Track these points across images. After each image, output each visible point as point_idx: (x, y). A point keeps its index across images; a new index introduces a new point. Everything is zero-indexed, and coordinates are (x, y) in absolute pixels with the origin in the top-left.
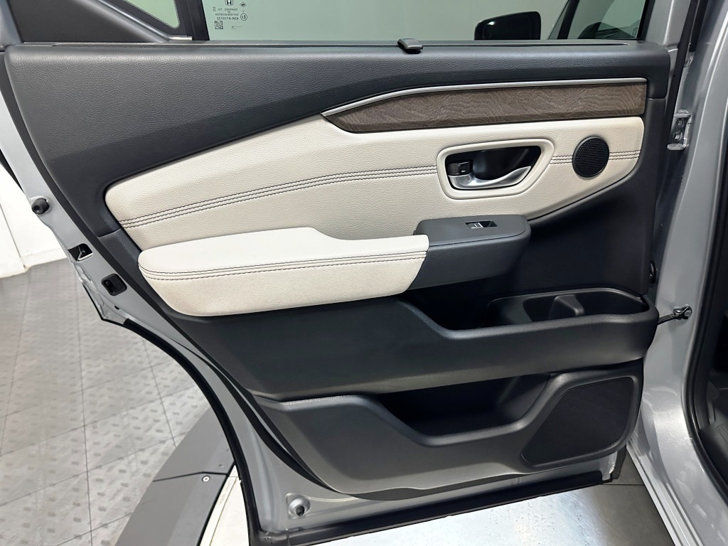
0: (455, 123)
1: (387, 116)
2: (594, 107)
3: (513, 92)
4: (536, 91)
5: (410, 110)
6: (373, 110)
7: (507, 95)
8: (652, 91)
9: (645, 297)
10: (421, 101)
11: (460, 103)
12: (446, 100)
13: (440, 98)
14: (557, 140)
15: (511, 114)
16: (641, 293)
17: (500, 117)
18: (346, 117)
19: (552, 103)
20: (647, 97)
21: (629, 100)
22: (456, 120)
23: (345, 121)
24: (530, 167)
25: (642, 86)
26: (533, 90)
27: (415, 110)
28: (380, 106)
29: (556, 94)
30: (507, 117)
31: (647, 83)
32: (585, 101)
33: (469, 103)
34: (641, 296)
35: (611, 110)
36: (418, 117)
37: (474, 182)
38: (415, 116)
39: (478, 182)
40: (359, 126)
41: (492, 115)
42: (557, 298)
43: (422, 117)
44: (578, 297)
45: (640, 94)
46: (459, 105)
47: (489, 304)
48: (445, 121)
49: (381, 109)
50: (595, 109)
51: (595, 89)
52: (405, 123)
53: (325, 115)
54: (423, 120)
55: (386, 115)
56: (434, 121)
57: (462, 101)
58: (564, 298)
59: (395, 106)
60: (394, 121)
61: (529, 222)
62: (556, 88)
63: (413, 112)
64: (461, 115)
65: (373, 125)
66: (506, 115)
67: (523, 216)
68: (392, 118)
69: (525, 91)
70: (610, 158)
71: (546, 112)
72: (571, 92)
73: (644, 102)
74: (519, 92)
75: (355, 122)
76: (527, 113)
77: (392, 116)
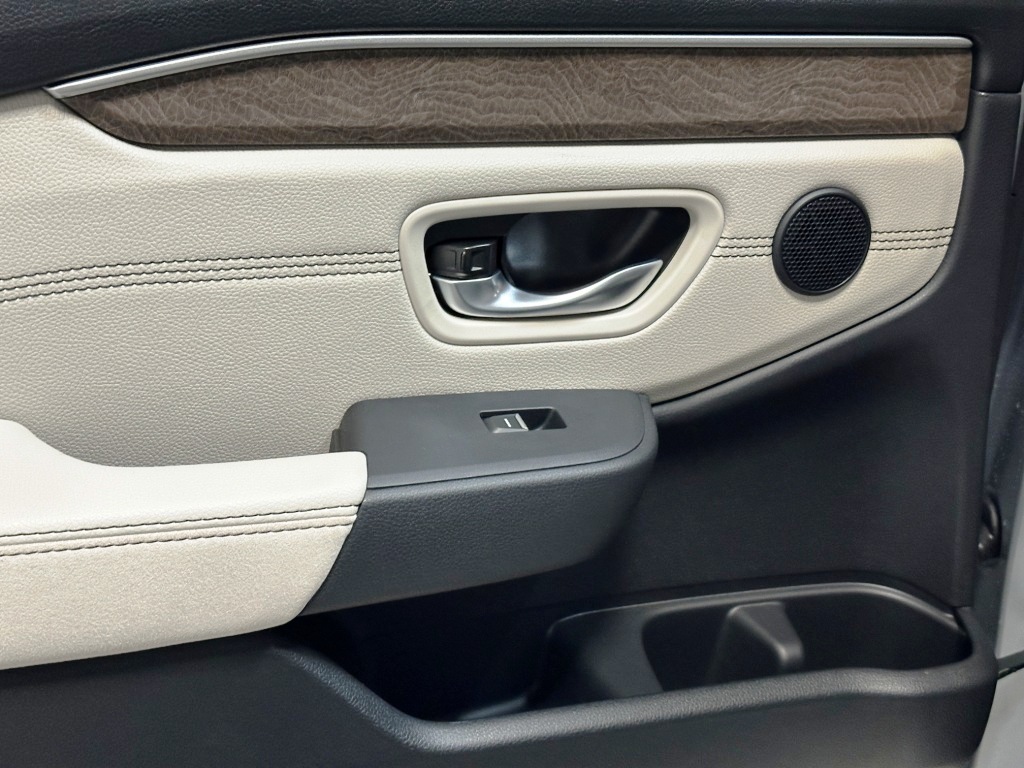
0: (452, 138)
1: (253, 107)
2: (833, 108)
3: (613, 61)
4: (677, 61)
5: (321, 93)
6: (209, 87)
7: (599, 69)
8: (985, 72)
9: (966, 612)
10: (356, 70)
11: (467, 82)
12: (426, 73)
13: (410, 66)
14: (732, 194)
15: (609, 121)
16: (955, 603)
17: (577, 127)
18: (125, 102)
19: (720, 96)
20: (974, 85)
21: (927, 95)
22: (454, 128)
23: (122, 113)
24: (659, 263)
25: (958, 58)
26: (668, 58)
27: (335, 95)
28: (233, 78)
29: (731, 70)
30: (597, 126)
31: (974, 51)
32: (809, 93)
33: (491, 83)
34: (954, 610)
35: (879, 118)
36: (347, 114)
37: (509, 298)
38: (337, 112)
39: (519, 298)
40: (165, 129)
41: (555, 120)
42: (733, 611)
43: (356, 116)
44: (793, 608)
45: (954, 79)
46: (465, 89)
47: (550, 631)
48: (425, 129)
49: (234, 85)
50: (835, 115)
51: (834, 61)
52: (308, 128)
53: (59, 96)
54: (361, 123)
55: (248, 102)
56: (391, 128)
57: (472, 78)
58: (753, 612)
59: (276, 81)
60: (271, 120)
61: (656, 410)
62: (732, 55)
63: (330, 100)
64: (469, 116)
65: (210, 129)
66: (595, 121)
67: (640, 395)
68: (267, 114)
69: (648, 59)
70: (873, 245)
71: (705, 117)
72: (771, 68)
73: (965, 101)
74: (630, 62)
75: (153, 120)
76: (651, 119)
77: (266, 107)
